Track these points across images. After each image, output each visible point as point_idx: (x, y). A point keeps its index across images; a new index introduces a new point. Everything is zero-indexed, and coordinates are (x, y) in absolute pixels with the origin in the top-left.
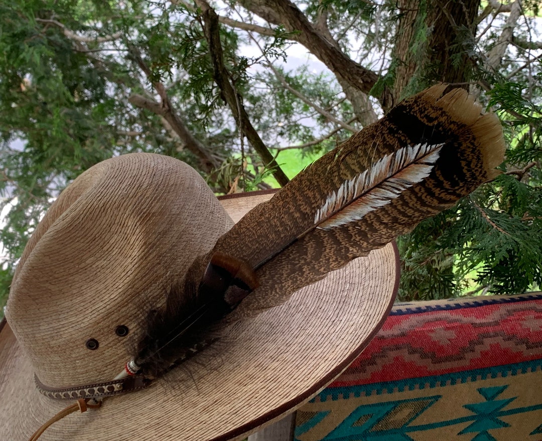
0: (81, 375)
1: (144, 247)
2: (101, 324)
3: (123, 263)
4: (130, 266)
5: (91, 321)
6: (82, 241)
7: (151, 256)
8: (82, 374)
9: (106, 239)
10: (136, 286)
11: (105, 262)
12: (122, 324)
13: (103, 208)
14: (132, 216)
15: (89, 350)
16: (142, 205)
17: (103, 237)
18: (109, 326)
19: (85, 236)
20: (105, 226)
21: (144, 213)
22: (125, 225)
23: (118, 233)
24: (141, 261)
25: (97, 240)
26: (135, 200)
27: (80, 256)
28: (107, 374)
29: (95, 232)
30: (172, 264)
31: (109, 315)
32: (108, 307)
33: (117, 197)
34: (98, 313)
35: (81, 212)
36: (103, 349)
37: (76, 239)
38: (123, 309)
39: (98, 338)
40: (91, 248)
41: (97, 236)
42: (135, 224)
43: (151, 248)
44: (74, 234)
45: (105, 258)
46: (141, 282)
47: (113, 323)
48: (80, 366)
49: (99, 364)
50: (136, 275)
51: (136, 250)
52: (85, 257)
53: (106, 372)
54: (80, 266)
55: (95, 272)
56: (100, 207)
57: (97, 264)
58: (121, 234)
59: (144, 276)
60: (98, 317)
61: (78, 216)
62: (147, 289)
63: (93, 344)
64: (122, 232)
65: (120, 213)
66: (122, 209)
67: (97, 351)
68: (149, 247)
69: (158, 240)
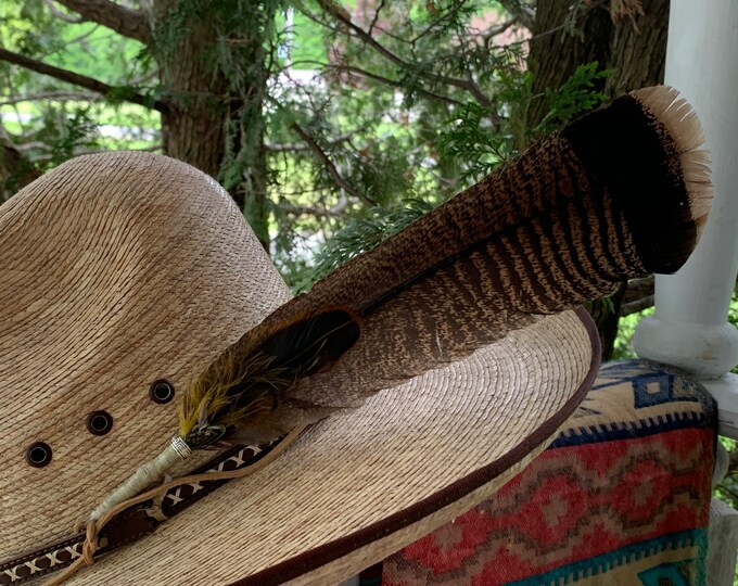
0: (12, 529)
1: (143, 261)
2: (58, 410)
3: (100, 298)
4: (118, 296)
5: (38, 407)
6: (22, 266)
7: (158, 277)
8: (13, 526)
9: (68, 261)
10: (130, 332)
11: (66, 304)
12: (101, 408)
13: (64, 201)
14: (120, 210)
15: (32, 469)
16: (138, 193)
17: (63, 258)
18: (75, 413)
19: (29, 256)
20: (67, 235)
21: (142, 205)
22: (107, 229)
23: (91, 247)
24: (140, 284)
25: (50, 263)
26: (124, 186)
27: (16, 298)
28: (67, 519)
29: (49, 249)
30: (195, 296)
31: (75, 389)
32: (74, 374)
33: (91, 182)
34: (54, 389)
35: (23, 210)
36: (61, 464)
37: (10, 263)
38: (105, 378)
39: (52, 439)
40: (39, 281)
41: (50, 257)
42: (125, 224)
43: (156, 264)
44: (7, 254)
45: (64, 298)
46: (138, 325)
47: (83, 405)
48: (10, 508)
49: (51, 499)
50: (130, 311)
51: (129, 268)
52: (23, 301)
53: (64, 514)
54: (15, 319)
55: (44, 327)
56: (59, 198)
57: (48, 311)
58: (98, 247)
59: (145, 314)
60: (53, 396)
61: (17, 218)
62: (151, 338)
63: (39, 455)
64: (100, 242)
65: (98, 207)
66: (102, 200)
67: (49, 469)
68: (153, 262)
69: (170, 251)
